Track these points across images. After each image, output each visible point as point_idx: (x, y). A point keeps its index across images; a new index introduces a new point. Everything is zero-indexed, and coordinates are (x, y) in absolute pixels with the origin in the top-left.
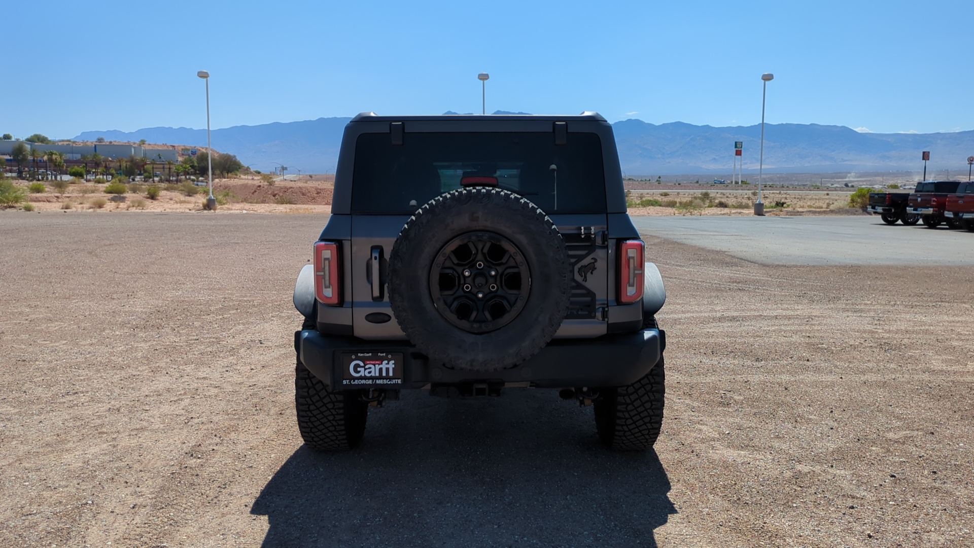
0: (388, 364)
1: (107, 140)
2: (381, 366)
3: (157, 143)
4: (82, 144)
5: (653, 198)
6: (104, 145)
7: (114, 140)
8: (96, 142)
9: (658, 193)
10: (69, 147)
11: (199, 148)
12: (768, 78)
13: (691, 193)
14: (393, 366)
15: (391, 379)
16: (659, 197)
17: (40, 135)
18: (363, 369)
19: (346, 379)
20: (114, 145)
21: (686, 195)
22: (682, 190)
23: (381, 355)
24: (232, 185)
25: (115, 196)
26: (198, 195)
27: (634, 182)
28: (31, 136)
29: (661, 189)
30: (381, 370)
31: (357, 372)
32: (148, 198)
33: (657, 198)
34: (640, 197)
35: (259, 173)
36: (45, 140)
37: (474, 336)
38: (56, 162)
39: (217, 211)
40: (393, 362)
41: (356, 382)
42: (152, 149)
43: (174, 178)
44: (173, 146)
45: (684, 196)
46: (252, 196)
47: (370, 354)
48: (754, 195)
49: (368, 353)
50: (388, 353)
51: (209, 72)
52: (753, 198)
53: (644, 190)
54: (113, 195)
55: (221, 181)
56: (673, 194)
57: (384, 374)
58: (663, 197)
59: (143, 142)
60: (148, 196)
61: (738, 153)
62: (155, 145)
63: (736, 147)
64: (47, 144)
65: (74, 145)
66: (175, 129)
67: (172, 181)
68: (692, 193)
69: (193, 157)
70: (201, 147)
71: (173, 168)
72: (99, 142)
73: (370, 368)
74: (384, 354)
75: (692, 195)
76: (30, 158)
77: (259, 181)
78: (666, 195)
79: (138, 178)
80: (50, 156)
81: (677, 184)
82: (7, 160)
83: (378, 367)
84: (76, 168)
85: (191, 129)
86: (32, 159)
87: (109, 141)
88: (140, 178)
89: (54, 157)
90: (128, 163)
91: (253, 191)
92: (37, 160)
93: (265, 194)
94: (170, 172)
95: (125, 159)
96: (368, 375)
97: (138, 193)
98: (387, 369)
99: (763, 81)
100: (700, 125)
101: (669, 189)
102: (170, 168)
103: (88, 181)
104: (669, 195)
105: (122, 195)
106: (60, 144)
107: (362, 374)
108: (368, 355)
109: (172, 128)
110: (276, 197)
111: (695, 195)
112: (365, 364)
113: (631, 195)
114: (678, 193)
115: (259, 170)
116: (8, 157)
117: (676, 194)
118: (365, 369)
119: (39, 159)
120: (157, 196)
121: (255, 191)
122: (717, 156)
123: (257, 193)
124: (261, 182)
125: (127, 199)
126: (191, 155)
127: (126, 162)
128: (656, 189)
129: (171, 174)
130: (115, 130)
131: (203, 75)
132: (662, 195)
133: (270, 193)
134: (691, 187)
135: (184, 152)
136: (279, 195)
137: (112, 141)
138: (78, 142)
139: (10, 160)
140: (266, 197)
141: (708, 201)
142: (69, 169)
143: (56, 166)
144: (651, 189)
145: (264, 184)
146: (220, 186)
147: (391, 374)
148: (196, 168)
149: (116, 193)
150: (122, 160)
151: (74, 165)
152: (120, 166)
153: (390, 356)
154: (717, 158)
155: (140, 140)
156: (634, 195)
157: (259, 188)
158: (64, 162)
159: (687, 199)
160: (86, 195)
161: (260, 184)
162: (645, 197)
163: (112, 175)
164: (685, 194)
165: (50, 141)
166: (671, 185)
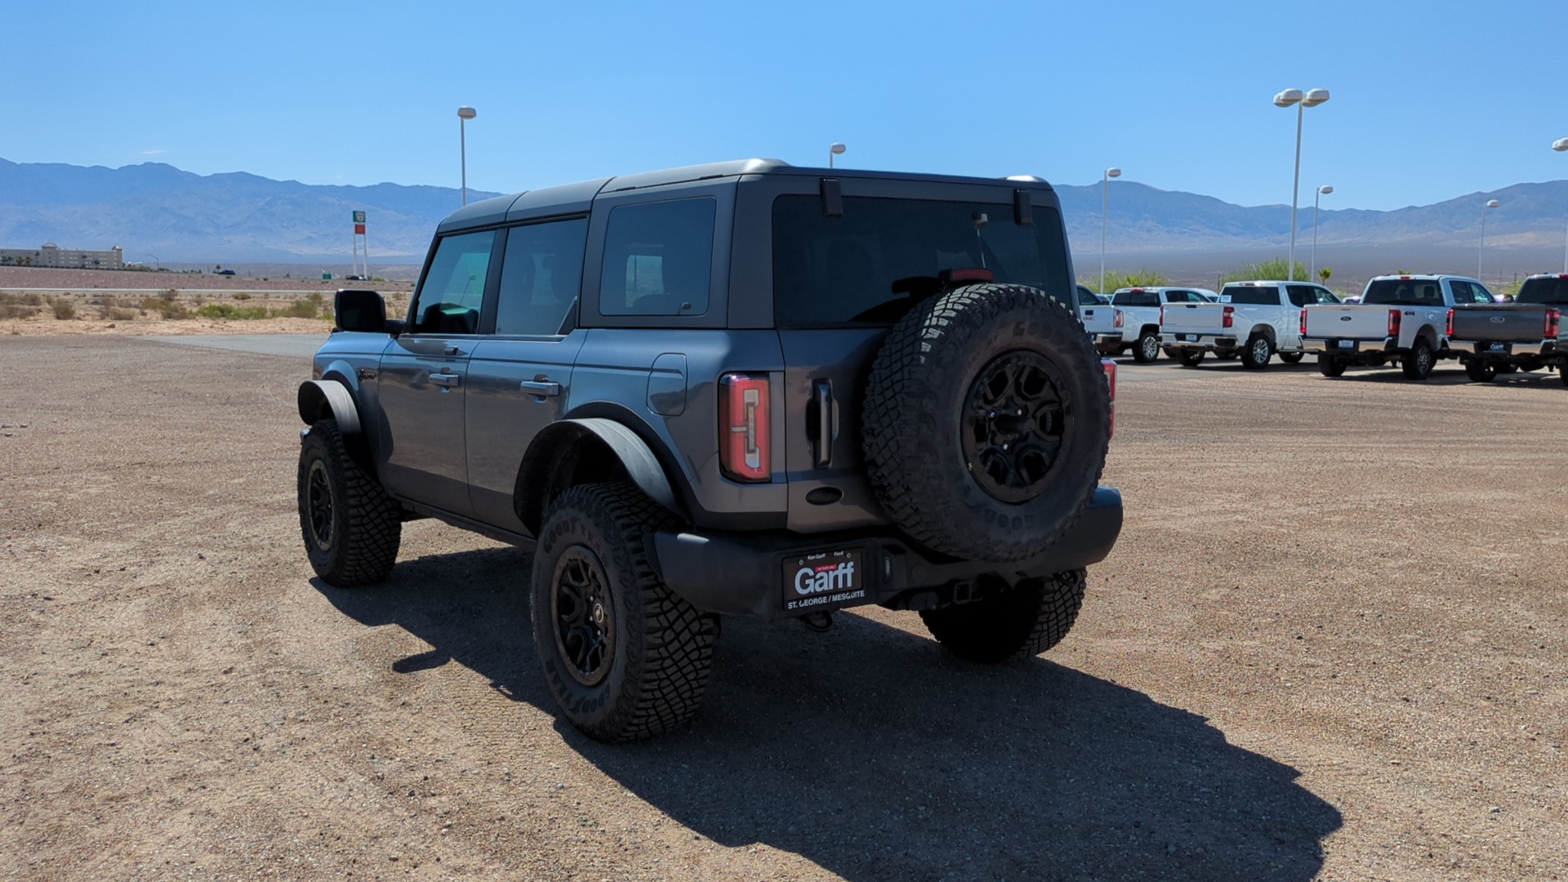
0: (845, 567)
2: (836, 573)
5: (221, 302)
9: (230, 295)
12: (467, 114)
13: (289, 295)
14: (852, 570)
15: (850, 591)
16: (232, 301)
18: (813, 580)
19: (792, 601)
21: (281, 299)
22: (271, 289)
23: (838, 554)
27: (172, 275)
29: (233, 288)
30: (836, 578)
31: (805, 586)
33: (228, 303)
34: (197, 302)
37: (1013, 507)
40: (851, 564)
41: (806, 603)
45: (278, 299)
47: (824, 555)
48: (398, 299)
49: (821, 554)
50: (846, 550)
52: (396, 304)
53: (200, 288)
56: (256, 295)
57: (840, 585)
58: (240, 302)
61: (360, 230)
63: (355, 219)
68: (292, 295)
73: (822, 578)
74: (842, 553)
75: (291, 298)
78: (244, 297)
81: (262, 280)
83: (832, 574)
96: (819, 590)
98: (845, 576)
99: (459, 118)
100: (281, 180)
101: (248, 287)
104: (250, 298)
107: (811, 589)
108: (820, 557)
111: (298, 298)
112: (816, 573)
113: (178, 297)
114: (267, 295)
117: (263, 295)
118: (816, 581)
122: (314, 233)
128: (223, 288)
132: (236, 298)
134: (287, 285)
141: (322, 309)
144: (214, 288)
147: (849, 584)
153: (849, 555)
154: (313, 236)
156: (183, 298)
159: (283, 304)
162: (205, 301)
164: (279, 297)
166: (251, 282)
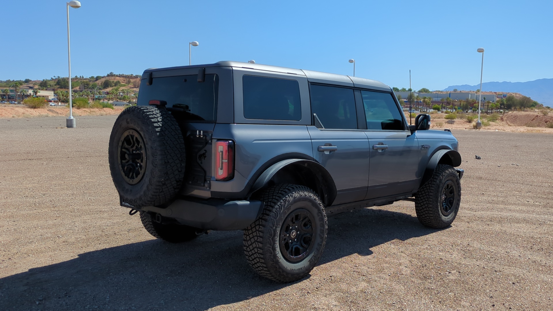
1: (459, 90)
3: (487, 91)
4: (445, 93)
6: (457, 93)
7: (463, 90)
8: (453, 91)
10: (437, 94)
11: (512, 93)
17: (425, 89)
20: (462, 93)
24: (519, 115)
25: (449, 121)
26: (497, 121)
28: (421, 89)
32: (467, 122)
35: (549, 108)
36: (427, 91)
37: (129, 186)
38: (427, 102)
39: (480, 130)
42: (483, 95)
43: (490, 111)
44: (496, 93)
46: (532, 122)
51: (484, 49)
54: (448, 120)
55: (512, 113)
59: (478, 91)
60: (467, 121)
62: (485, 92)
64: (428, 93)
65: (441, 93)
66: (500, 83)
67: (489, 113)
69: (504, 98)
70: (513, 93)
71: (490, 105)
72: (454, 91)
76: (416, 100)
77: (538, 113)
79: (470, 111)
80: (424, 99)
82: (405, 101)
84: (437, 106)
85: (510, 82)
86: (416, 101)
87: (460, 91)
88: (471, 111)
89: (426, 100)
90: (465, 103)
91: (532, 119)
92: (419, 101)
93: (540, 121)
94: (488, 107)
95: (463, 100)
97: (462, 119)
102: (488, 105)
103: (442, 112)
105: (453, 120)
106: (434, 93)
109: (498, 82)
110: (547, 123)
115: (549, 106)
116: (405, 100)
119: (420, 101)
120: (472, 121)
121: (534, 119)
123: (535, 120)
124: (539, 113)
125: (455, 122)
126: (503, 97)
127: (464, 102)
129: (489, 108)
130: (466, 85)
131: (481, 51)
133: (543, 120)
135: (499, 96)
136: (550, 122)
137: (461, 91)
138: (444, 92)
139: (407, 101)
140: (540, 123)
142: (433, 106)
143: (426, 104)
145: (540, 115)
146: (511, 116)
148: (505, 105)
149: (451, 119)
150: (461, 101)
151: (436, 104)
152: (460, 104)
155: (477, 90)
157: (536, 117)
158: (431, 103)
160: (434, 120)
161: (538, 115)
163: (456, 109)
165: (430, 92)
